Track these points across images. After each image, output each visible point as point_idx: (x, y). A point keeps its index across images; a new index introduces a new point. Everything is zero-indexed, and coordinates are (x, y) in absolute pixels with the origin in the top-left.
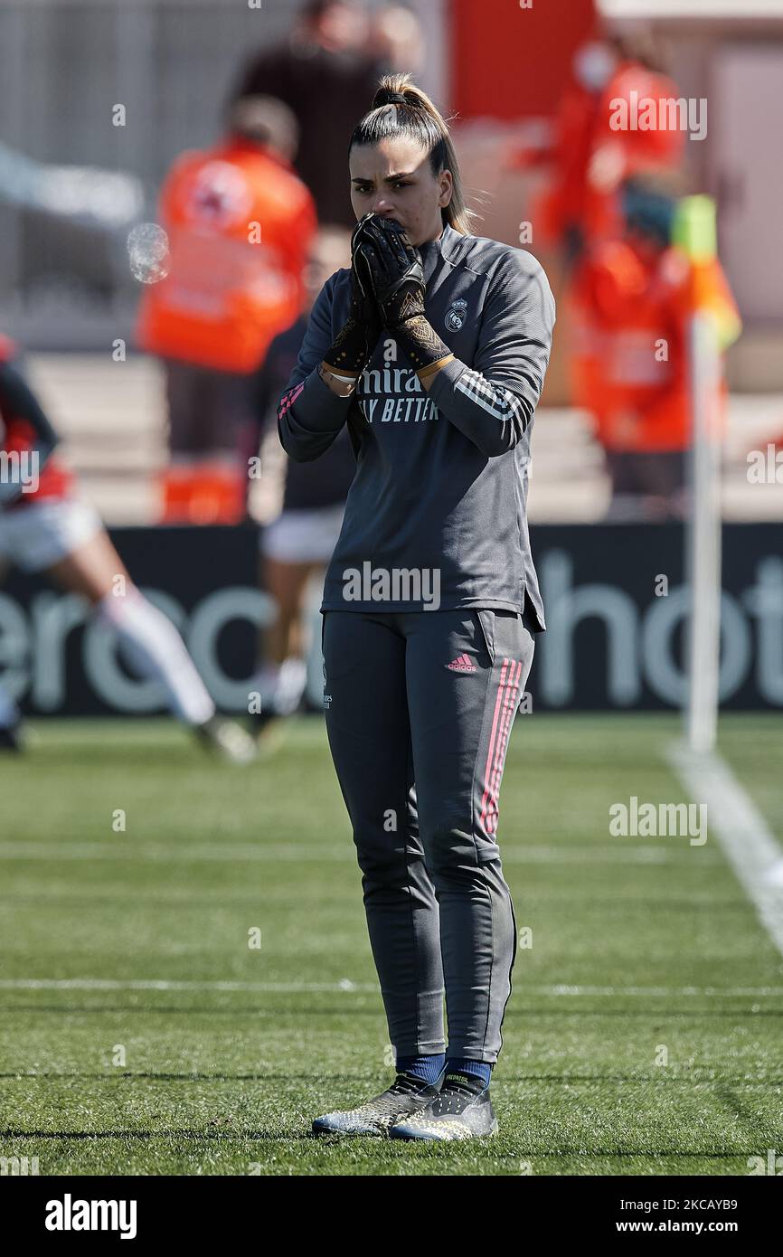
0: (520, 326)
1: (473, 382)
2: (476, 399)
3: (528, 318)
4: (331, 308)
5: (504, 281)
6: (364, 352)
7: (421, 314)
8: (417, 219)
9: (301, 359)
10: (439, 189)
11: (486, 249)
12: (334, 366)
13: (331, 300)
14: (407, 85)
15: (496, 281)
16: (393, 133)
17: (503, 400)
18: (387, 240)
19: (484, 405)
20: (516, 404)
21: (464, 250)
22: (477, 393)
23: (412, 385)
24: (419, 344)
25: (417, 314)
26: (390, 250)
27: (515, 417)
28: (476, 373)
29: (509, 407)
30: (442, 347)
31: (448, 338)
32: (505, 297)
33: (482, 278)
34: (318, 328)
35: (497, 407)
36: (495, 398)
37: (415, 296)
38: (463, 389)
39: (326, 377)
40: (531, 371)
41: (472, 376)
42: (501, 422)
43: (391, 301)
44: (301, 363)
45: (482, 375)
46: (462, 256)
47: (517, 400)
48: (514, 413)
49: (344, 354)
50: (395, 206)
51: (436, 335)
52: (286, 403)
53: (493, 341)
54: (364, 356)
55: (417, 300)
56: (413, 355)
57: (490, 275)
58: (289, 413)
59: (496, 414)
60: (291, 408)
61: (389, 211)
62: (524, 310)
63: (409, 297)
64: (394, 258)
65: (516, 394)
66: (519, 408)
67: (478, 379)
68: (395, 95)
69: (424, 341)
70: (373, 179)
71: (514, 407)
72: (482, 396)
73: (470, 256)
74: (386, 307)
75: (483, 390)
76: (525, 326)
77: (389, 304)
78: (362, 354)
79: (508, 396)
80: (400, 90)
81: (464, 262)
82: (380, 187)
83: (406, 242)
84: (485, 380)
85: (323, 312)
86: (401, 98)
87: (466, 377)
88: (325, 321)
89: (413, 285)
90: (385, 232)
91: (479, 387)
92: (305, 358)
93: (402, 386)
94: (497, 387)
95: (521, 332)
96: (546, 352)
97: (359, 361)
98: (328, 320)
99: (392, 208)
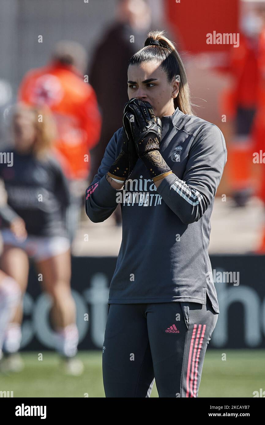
0: (207, 160)
1: (180, 185)
2: (181, 194)
3: (212, 157)
4: (116, 146)
5: (202, 138)
6: (128, 168)
7: (157, 149)
8: (158, 103)
9: (100, 171)
10: (172, 88)
11: (194, 122)
12: (113, 174)
13: (116, 142)
14: (161, 36)
15: (197, 138)
16: (149, 59)
17: (194, 196)
18: (141, 111)
19: (185, 197)
20: (201, 198)
21: (184, 122)
22: (182, 191)
23: (153, 188)
24: (154, 164)
25: (154, 149)
26: (142, 116)
27: (199, 205)
28: (182, 181)
29: (197, 199)
30: (166, 167)
31: (171, 163)
32: (201, 146)
33: (191, 136)
34: (109, 156)
35: (191, 199)
36: (190, 194)
37: (154, 140)
38: (175, 188)
39: (109, 180)
40: (211, 183)
41: (180, 182)
42: (192, 206)
43: (141, 142)
44: (99, 173)
45: (185, 182)
46: (183, 124)
47: (202, 196)
48: (199, 202)
49: (118, 168)
50: (148, 96)
51: (164, 161)
52: (90, 192)
53: (193, 167)
54: (128, 170)
55: (155, 142)
56: (151, 170)
57: (195, 135)
58: (91, 197)
59: (190, 202)
60: (92, 195)
61: (144, 98)
62: (210, 153)
63: (151, 140)
64: (143, 120)
65: (201, 193)
66: (202, 200)
67: (183, 184)
68: (154, 41)
69: (157, 163)
70: (137, 82)
71: (200, 199)
72: (184, 193)
73: (187, 125)
74: (139, 145)
75: (185, 189)
76: (209, 160)
77: (140, 143)
78: (127, 169)
79: (197, 193)
80: (157, 39)
81: (183, 128)
82: (140, 85)
83: (152, 113)
84: (186, 185)
85: (112, 148)
86: (157, 42)
87: (177, 183)
88: (113, 152)
89: (153, 135)
90: (140, 107)
91: (183, 188)
92: (102, 170)
93: (148, 188)
94: (192, 189)
95: (207, 164)
96: (220, 174)
97: (125, 172)
98: (115, 153)
99: (146, 96)
